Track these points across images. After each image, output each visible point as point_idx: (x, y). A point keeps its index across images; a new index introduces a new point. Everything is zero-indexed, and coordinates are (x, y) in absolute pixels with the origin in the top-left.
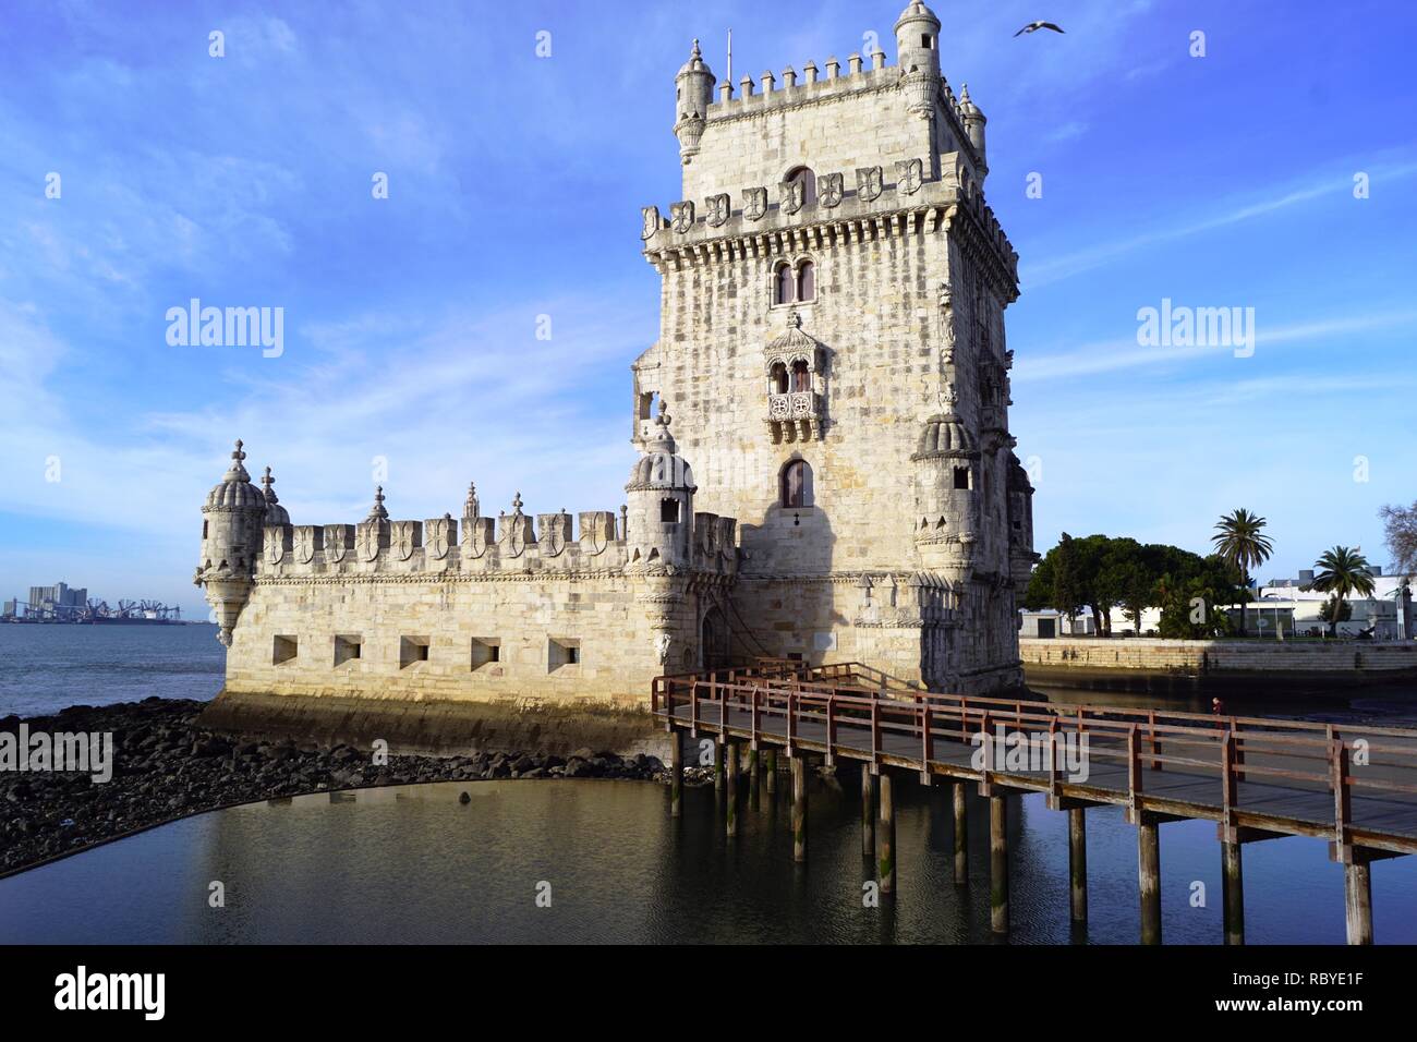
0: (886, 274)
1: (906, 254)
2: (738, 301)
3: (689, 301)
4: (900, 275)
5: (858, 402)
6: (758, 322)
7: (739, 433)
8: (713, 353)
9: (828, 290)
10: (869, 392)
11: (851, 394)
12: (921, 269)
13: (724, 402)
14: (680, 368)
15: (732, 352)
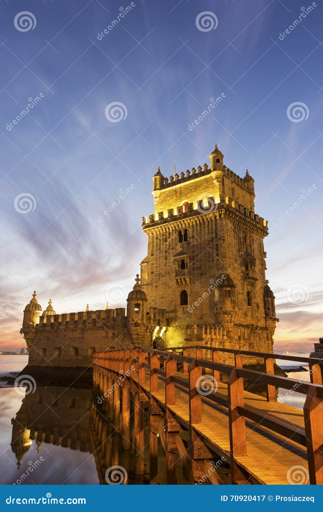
0: (207, 231)
1: (212, 225)
2: (167, 243)
3: (155, 243)
4: (210, 232)
5: (199, 272)
6: (173, 249)
7: (168, 283)
8: (161, 258)
9: (191, 238)
10: (203, 268)
11: (198, 269)
12: (216, 229)
13: (164, 273)
14: (152, 264)
15: (166, 258)
